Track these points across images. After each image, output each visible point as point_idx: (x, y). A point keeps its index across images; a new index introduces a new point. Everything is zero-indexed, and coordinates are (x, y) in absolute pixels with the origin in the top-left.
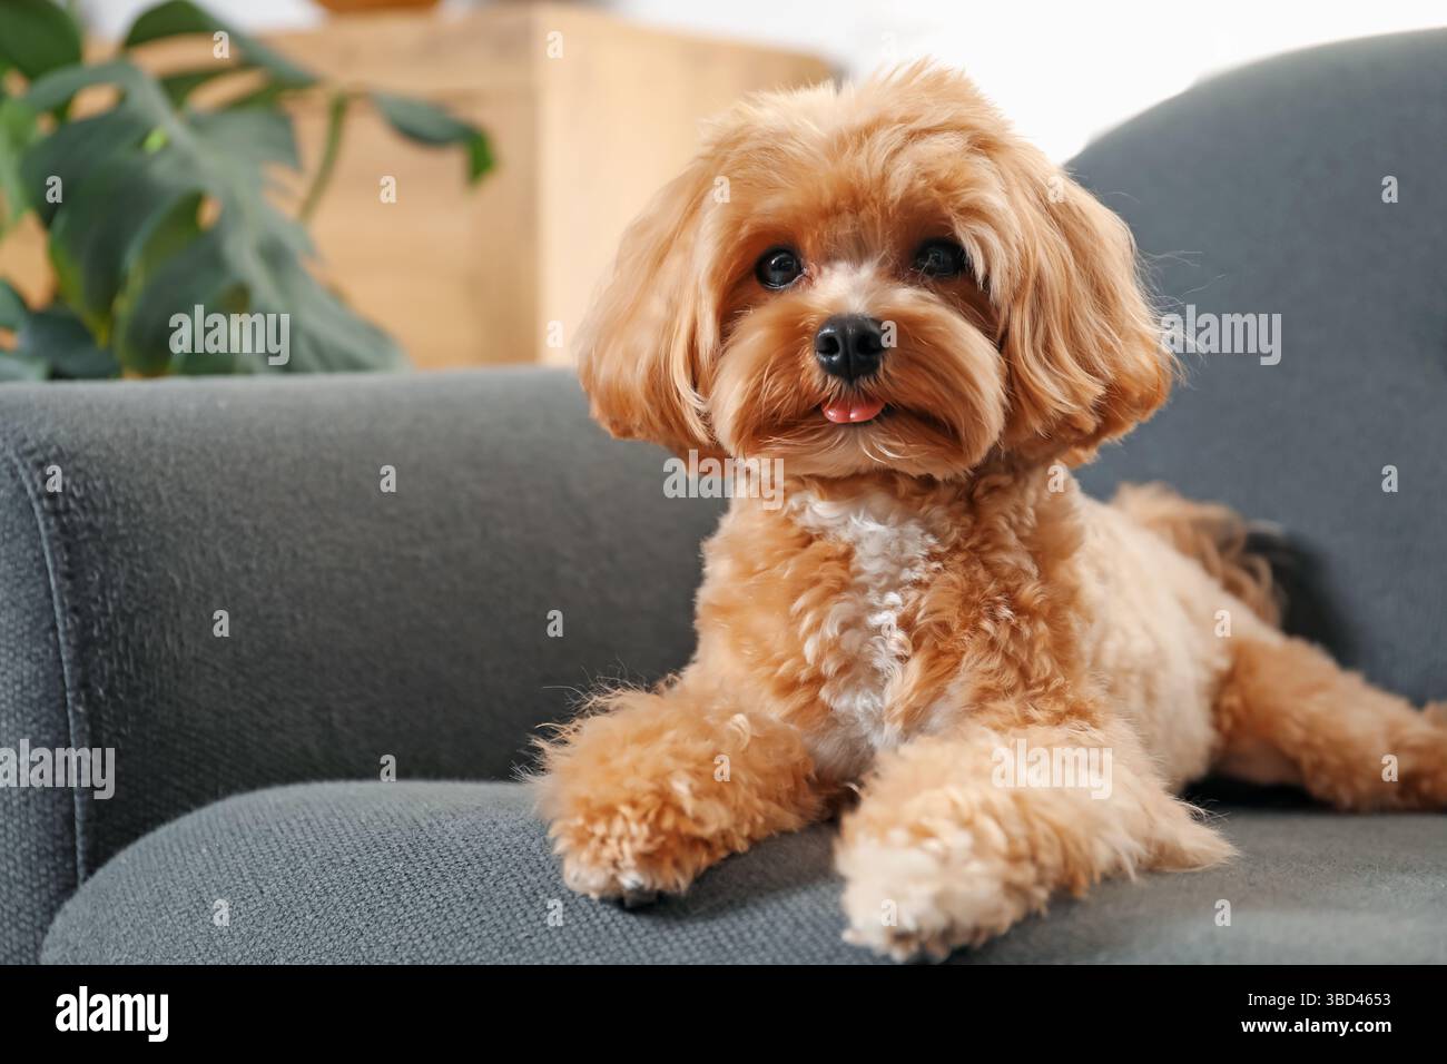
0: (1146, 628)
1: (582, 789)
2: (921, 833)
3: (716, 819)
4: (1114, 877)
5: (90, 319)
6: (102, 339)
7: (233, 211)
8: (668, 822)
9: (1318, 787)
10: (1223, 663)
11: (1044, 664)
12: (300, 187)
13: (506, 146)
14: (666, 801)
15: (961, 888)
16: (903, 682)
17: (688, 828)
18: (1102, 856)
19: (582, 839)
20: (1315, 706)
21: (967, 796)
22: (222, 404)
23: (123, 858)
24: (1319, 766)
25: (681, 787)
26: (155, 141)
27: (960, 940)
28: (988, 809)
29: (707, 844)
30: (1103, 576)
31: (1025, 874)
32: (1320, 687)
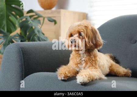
0: (103, 62)
1: (60, 72)
2: (82, 76)
3: (69, 75)
4: (96, 79)
5: (24, 36)
6: (25, 38)
7: (35, 28)
8: (66, 75)
9: (117, 75)
10: (110, 65)
11: (94, 64)
12: (40, 26)
13: (57, 22)
14: (66, 73)
15: (85, 79)
16: (84, 65)
17: (67, 75)
18: (95, 78)
19: (60, 76)
20: (117, 69)
21: (86, 73)
22: (35, 44)
23: (27, 77)
24: (117, 73)
25: (67, 73)
26: (29, 22)
27: (85, 83)
28: (87, 74)
29: (68, 77)
30: (100, 59)
31: (89, 79)
32: (118, 67)
